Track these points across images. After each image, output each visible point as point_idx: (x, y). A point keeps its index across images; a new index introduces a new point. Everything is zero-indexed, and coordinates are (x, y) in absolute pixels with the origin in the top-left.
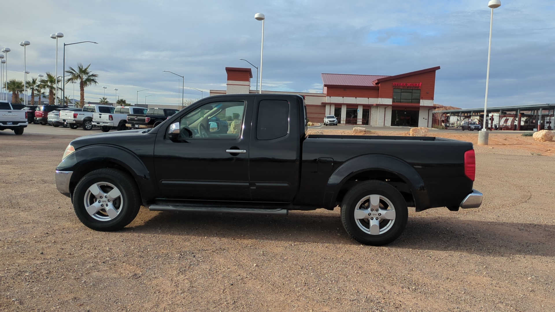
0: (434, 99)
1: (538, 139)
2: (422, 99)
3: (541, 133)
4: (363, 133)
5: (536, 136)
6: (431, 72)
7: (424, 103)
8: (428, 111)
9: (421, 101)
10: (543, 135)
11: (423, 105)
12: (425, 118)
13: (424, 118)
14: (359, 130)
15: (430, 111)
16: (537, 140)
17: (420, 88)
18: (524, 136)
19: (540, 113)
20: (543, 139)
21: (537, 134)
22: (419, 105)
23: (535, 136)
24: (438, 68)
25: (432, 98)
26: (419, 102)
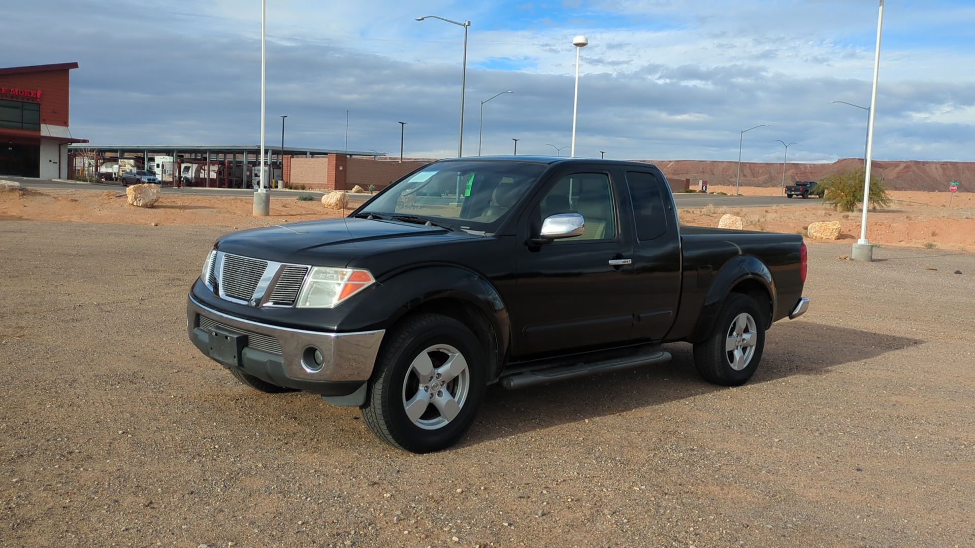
0: (69, 124)
1: (330, 205)
2: (45, 122)
3: (335, 197)
4: (18, 194)
5: (327, 201)
6: (60, 72)
7: (47, 130)
8: (58, 146)
9: (43, 126)
10: (337, 199)
11: (49, 135)
12: (52, 161)
13: (50, 161)
14: (8, 186)
15: (62, 147)
16: (329, 207)
17: (38, 100)
18: (302, 200)
19: (244, 158)
20: (337, 205)
21: (328, 197)
22: (40, 133)
23: (325, 201)
24: (75, 65)
25: (65, 123)
26: (39, 130)
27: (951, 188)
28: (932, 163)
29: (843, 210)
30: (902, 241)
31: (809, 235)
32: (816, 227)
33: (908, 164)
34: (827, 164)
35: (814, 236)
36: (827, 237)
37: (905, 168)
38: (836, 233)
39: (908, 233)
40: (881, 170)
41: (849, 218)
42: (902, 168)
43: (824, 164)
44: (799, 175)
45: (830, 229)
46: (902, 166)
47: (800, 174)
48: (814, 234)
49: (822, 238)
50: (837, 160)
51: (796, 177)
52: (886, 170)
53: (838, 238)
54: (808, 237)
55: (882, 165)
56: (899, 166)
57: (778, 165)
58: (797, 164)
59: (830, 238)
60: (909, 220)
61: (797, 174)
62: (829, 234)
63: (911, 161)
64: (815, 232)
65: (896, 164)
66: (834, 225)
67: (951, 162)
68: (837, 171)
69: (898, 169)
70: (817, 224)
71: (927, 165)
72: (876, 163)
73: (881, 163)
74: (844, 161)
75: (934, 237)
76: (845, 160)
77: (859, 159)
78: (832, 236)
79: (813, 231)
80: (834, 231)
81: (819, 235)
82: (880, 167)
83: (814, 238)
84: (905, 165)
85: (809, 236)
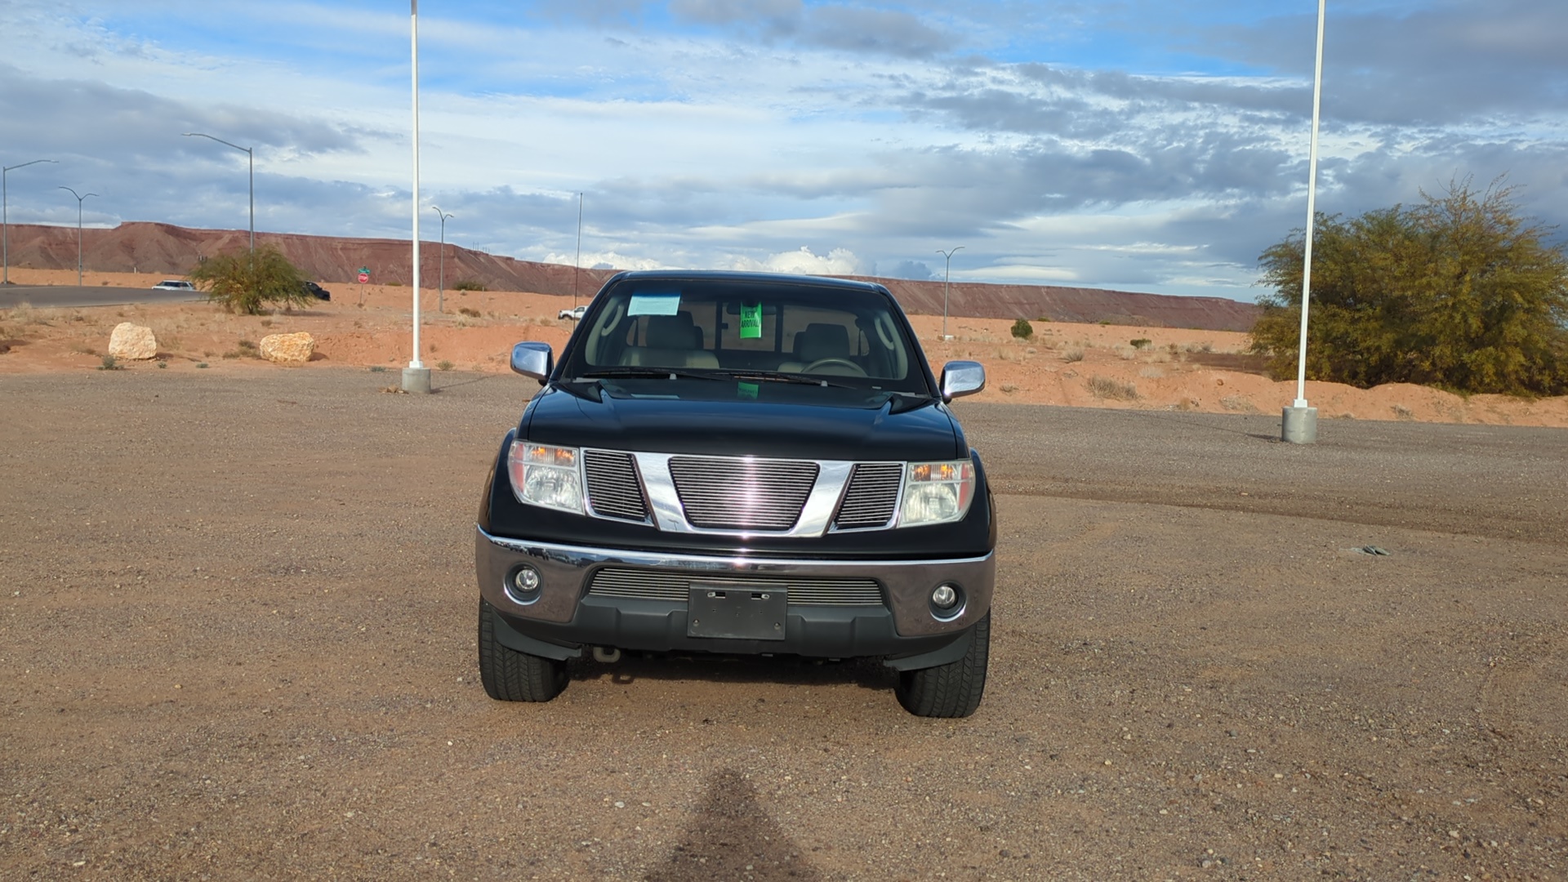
27: (360, 277)
28: (271, 234)
29: (243, 312)
30: (394, 360)
31: (262, 354)
32: (274, 342)
33: (237, 234)
34: (103, 230)
35: (272, 356)
36: (294, 358)
37: (231, 241)
38: (307, 352)
39: (399, 349)
40: (194, 244)
41: (272, 325)
42: (227, 241)
43: (98, 230)
44: (54, 246)
45: (297, 345)
46: (226, 238)
47: (57, 244)
48: (272, 353)
49: (286, 360)
50: (119, 224)
51: (49, 249)
52: (203, 243)
53: (311, 359)
54: (261, 358)
55: (195, 235)
56: (222, 238)
57: (14, 227)
58: (49, 227)
59: (298, 358)
60: (359, 327)
61: (50, 245)
62: (296, 354)
63: (239, 231)
64: (274, 350)
65: (217, 235)
66: (303, 339)
67: (297, 236)
68: (121, 242)
69: (220, 244)
70: (275, 337)
71: (264, 238)
72: (185, 232)
73: (194, 232)
74: (132, 227)
75: (435, 353)
76: (133, 223)
77: (157, 224)
78: (302, 356)
79: (270, 350)
80: (305, 347)
81: (280, 355)
82: (190, 239)
83: (273, 359)
84: (231, 236)
85: (263, 357)
